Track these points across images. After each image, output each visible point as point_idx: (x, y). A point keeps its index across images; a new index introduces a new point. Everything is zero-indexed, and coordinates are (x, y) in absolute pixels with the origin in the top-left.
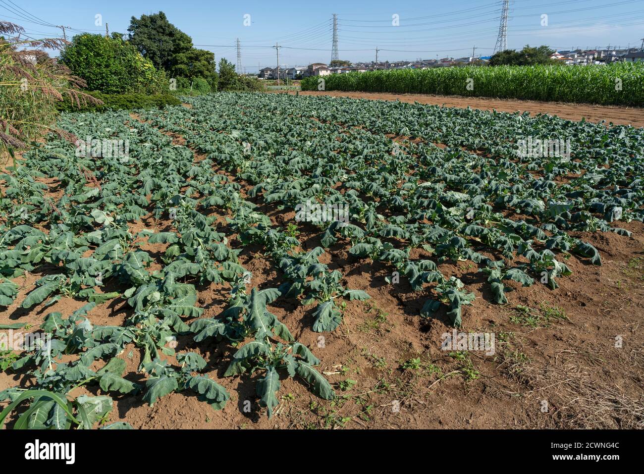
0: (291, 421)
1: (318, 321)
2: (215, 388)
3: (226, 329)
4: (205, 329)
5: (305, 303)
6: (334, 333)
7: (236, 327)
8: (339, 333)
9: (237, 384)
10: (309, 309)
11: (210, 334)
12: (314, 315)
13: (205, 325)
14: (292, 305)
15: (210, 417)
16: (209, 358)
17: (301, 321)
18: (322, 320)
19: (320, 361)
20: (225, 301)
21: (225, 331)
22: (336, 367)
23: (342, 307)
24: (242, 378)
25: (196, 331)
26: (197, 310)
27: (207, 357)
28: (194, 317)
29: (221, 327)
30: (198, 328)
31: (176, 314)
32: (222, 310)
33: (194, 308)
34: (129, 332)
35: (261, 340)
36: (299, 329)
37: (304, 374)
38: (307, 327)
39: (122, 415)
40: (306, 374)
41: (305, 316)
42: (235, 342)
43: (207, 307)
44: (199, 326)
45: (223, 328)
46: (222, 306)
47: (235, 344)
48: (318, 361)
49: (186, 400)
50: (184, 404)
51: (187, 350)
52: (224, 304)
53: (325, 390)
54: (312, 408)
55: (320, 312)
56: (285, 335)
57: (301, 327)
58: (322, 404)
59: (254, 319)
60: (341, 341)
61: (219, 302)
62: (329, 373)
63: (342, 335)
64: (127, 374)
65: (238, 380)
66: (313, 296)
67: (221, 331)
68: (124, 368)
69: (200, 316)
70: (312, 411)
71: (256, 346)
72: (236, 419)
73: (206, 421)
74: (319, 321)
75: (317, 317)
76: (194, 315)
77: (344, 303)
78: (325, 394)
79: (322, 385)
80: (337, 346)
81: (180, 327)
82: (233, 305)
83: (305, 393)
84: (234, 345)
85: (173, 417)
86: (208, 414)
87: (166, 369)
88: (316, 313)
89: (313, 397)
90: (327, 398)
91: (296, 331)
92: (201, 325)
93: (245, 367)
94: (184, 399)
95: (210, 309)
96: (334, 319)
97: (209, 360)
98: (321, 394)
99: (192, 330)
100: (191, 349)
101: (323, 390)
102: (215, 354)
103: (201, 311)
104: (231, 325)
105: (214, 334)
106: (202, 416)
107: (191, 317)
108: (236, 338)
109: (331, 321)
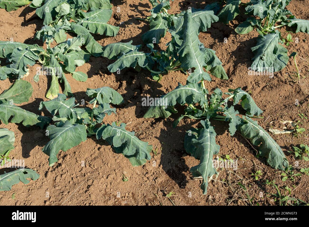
0: (229, 193)
1: (259, 58)
2: (134, 144)
3: (147, 60)
4: (121, 58)
5: (241, 31)
6: (279, 75)
7: (159, 58)
8: (285, 76)
9: (160, 131)
10: (245, 39)
11: (127, 64)
12: (254, 49)
13: (121, 51)
14: (220, 31)
15: (128, 176)
16: (125, 89)
17: (233, 53)
18: (264, 58)
19: (262, 112)
20: (143, 20)
21: (145, 63)
22: (285, 122)
23: (286, 41)
24: (165, 124)
25: (111, 57)
26: (112, 29)
27: (124, 88)
28: (108, 37)
29: (141, 57)
30: (113, 54)
31: (89, 31)
32: (141, 31)
33: (109, 26)
34: (31, 54)
35: (196, 85)
36: (231, 64)
37: (249, 135)
38: (243, 63)
39: (26, 155)
40: (252, 135)
41: (239, 48)
42: (157, 75)
43: (123, 26)
44: (114, 51)
45: (144, 58)
46: (140, 26)
47: (157, 78)
48: (260, 111)
49: (99, 149)
50: (96, 154)
51: (101, 76)
52: (142, 24)
53: (275, 158)
54: (257, 179)
55: (263, 46)
56: (217, 72)
57: (234, 62)
58: (269, 174)
59: (187, 55)
60: (288, 87)
61: (137, 21)
62: (277, 132)
63: (289, 79)
64: (34, 100)
65: (161, 125)
66: (253, 24)
67: (141, 63)
68: (31, 93)
69: (115, 36)
70: (256, 182)
71: (189, 93)
72: (159, 180)
73: (123, 179)
74: (261, 58)
75: (259, 52)
76: (108, 34)
77: (289, 36)
78: (274, 163)
79: (273, 153)
80: (283, 93)
81: (93, 48)
82: (153, 26)
83: (247, 155)
84: (155, 78)
85: (84, 170)
86: (125, 173)
87: (72, 110)
88: (257, 47)
89: (256, 161)
90: (276, 168)
91: (227, 66)
92: (116, 50)
93: (170, 112)
94: (96, 149)
95: (127, 29)
96: (279, 56)
97: (125, 92)
98: (268, 161)
99: (106, 55)
100: (106, 75)
101: (273, 158)
102: (132, 85)
103: (116, 30)
104: (153, 55)
105: (132, 65)
106: (118, 174)
107: (105, 36)
108: (158, 70)
109: (276, 60)
